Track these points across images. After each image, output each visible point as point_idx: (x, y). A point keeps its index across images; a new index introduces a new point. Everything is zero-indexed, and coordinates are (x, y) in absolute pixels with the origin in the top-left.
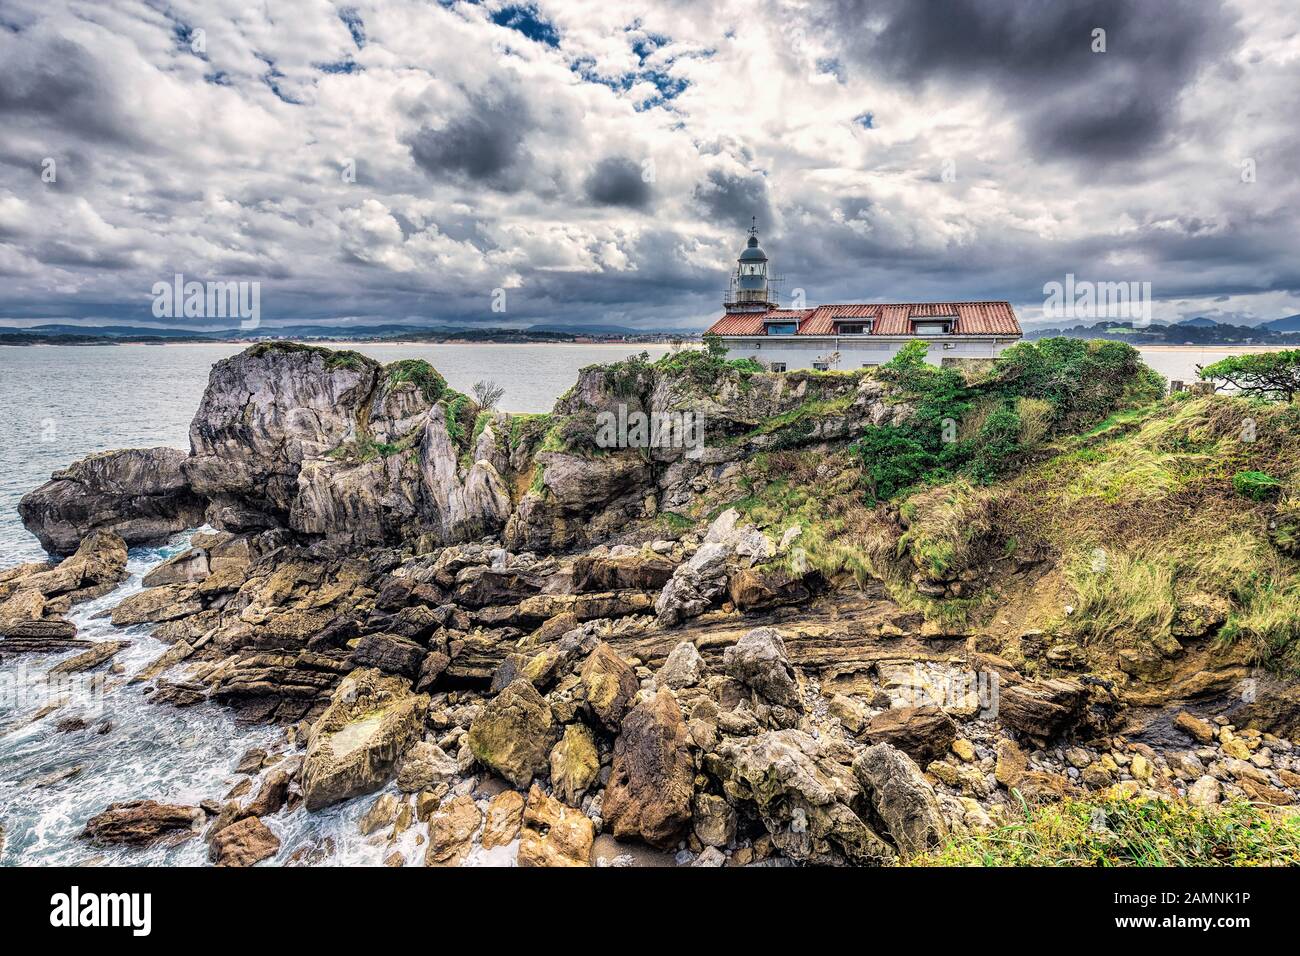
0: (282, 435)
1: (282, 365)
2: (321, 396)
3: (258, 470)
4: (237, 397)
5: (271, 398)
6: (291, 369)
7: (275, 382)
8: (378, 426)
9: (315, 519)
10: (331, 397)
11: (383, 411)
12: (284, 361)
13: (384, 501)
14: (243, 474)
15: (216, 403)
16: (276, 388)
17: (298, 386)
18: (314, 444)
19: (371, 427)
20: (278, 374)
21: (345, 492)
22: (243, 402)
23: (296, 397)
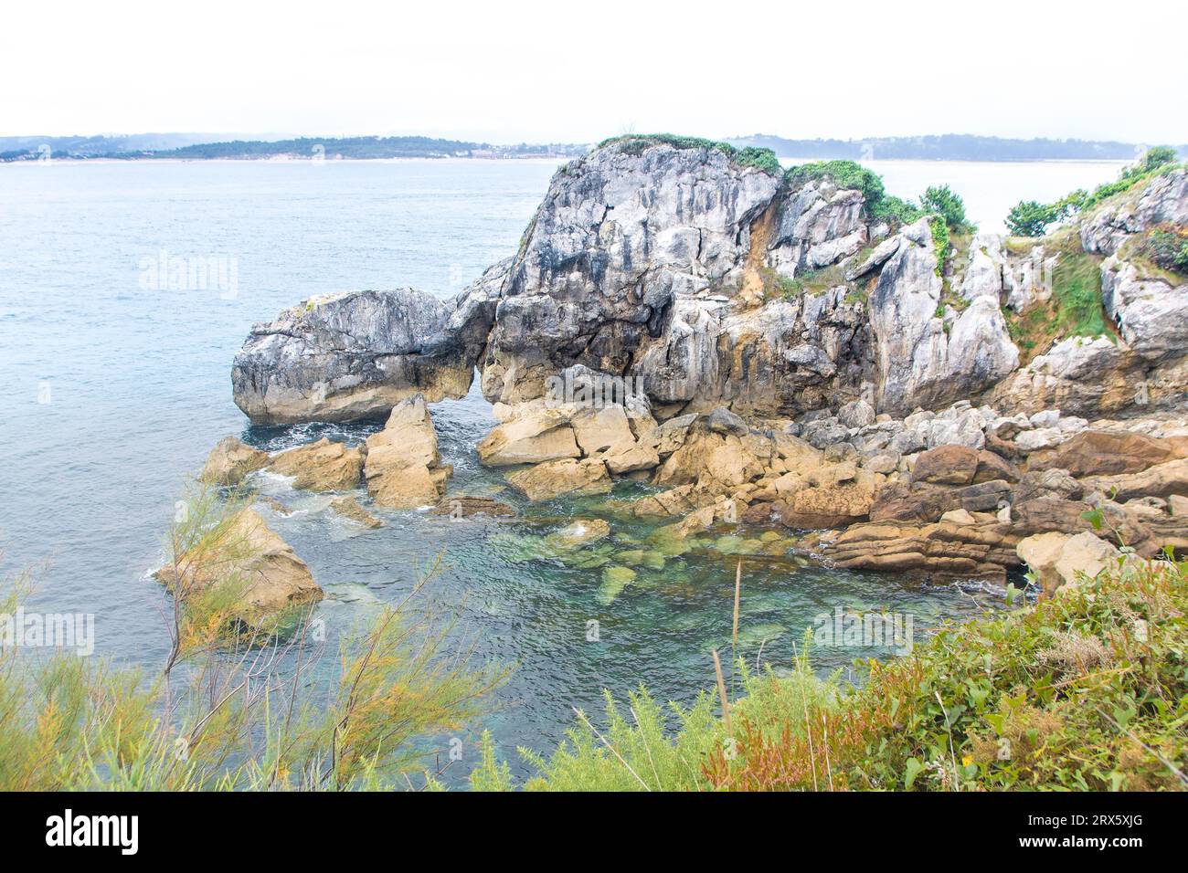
0: (646, 266)
1: (669, 167)
2: (717, 209)
3: (592, 315)
4: (590, 213)
5: (642, 214)
6: (680, 173)
7: (652, 192)
8: (783, 253)
9: (684, 382)
10: (731, 212)
11: (798, 232)
12: (674, 161)
13: (792, 355)
14: (569, 320)
15: (558, 221)
16: (651, 200)
17: (686, 197)
18: (691, 277)
19: (774, 254)
20: (657, 179)
21: (738, 344)
22: (597, 220)
23: (679, 212)
